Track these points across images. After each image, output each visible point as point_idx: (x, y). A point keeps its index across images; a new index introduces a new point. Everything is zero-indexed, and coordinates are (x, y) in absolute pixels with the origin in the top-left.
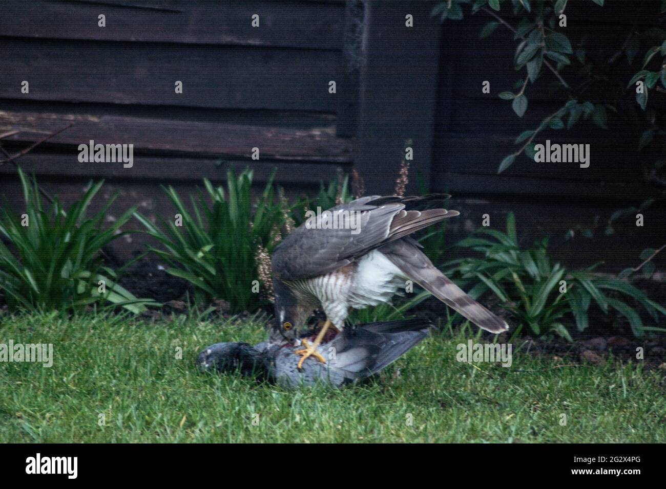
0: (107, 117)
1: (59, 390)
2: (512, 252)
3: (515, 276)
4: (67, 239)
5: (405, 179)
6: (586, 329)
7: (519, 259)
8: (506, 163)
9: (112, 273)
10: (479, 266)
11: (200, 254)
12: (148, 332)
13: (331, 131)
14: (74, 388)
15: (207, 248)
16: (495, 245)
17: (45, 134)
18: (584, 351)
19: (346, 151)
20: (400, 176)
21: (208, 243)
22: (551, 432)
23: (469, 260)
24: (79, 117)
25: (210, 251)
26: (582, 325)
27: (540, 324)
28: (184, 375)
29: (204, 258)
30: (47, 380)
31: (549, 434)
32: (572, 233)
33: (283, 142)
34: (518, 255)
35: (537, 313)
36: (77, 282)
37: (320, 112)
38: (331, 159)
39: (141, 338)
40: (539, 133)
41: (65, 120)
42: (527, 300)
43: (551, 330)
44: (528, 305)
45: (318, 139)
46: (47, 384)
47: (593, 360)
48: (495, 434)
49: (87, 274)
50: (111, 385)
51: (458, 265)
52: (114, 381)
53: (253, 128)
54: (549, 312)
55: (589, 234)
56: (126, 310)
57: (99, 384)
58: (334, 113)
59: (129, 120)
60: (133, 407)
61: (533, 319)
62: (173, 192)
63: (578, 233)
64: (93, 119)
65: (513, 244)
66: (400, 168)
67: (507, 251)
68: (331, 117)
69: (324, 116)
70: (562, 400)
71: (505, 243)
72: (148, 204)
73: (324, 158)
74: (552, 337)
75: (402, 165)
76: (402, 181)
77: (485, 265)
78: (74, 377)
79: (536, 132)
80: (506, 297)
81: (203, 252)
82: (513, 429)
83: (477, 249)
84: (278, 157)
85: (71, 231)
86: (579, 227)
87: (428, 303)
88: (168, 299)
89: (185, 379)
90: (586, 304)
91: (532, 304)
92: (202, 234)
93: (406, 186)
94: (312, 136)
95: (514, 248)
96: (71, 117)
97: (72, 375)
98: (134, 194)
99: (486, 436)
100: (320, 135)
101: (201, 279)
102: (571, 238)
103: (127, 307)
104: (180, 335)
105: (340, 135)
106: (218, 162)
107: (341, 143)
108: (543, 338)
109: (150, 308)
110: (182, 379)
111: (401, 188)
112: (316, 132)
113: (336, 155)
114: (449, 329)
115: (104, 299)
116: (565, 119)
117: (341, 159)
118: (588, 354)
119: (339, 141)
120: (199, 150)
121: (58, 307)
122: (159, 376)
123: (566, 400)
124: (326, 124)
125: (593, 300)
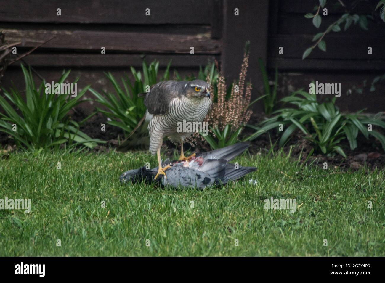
0: (76, 32)
1: (38, 197)
2: (313, 104)
3: (312, 119)
4: (50, 105)
5: (246, 64)
6: (356, 149)
7: (317, 109)
8: (307, 53)
9: (76, 124)
10: (292, 114)
11: (127, 113)
12: (94, 160)
13: (208, 35)
14: (47, 195)
15: (131, 109)
16: (303, 100)
17: (41, 42)
18: (352, 162)
19: (217, 47)
20: (244, 63)
21: (132, 106)
22: (324, 214)
23: (287, 110)
24: (60, 32)
25: (133, 111)
26: (353, 146)
27: (327, 148)
28: (112, 186)
29: (129, 114)
30: (30, 191)
31: (322, 215)
32: (350, 91)
33: (180, 43)
34: (316, 106)
35: (326, 140)
36: (55, 131)
37: (202, 25)
38: (208, 52)
39: (91, 163)
40: (326, 34)
41: (52, 34)
42: (319, 133)
43: (334, 150)
44: (320, 137)
45: (200, 40)
46: (30, 193)
47: (357, 167)
48: (290, 216)
49: (62, 125)
50: (69, 193)
51: (281, 113)
52: (71, 191)
53: (162, 35)
54: (332, 140)
55: (360, 91)
56: (84, 146)
57: (61, 193)
58: (209, 25)
59: (90, 33)
60: (79, 207)
61: (323, 145)
62: (111, 76)
63: (354, 91)
64: (68, 33)
65: (313, 100)
66: (243, 58)
67: (310, 103)
68: (208, 27)
69: (203, 27)
70: (333, 194)
71: (309, 99)
72: (102, 82)
73: (204, 52)
74: (334, 155)
75: (245, 56)
76: (245, 66)
77: (297, 113)
78: (47, 189)
79: (325, 33)
80: (307, 132)
81: (129, 111)
82: (301, 212)
83: (294, 103)
84: (177, 52)
85: (52, 101)
86: (354, 87)
87: (264, 135)
88: (110, 139)
89: (112, 188)
90: (355, 134)
91: (322, 135)
92: (128, 100)
93: (247, 68)
94: (197, 39)
95: (315, 102)
96: (56, 32)
97: (46, 188)
98: (93, 76)
99: (285, 218)
100: (201, 38)
101: (129, 126)
102: (349, 94)
103: (85, 144)
104: (113, 161)
105: (214, 38)
106: (142, 56)
107: (213, 43)
108: (329, 155)
109: (100, 144)
110: (110, 188)
111: (244, 69)
112: (199, 36)
113: (210, 50)
114: (272, 152)
115: (72, 140)
116: (342, 25)
117: (214, 52)
118: (354, 164)
119: (212, 41)
120: (130, 49)
121: (43, 146)
122: (97, 187)
123: (335, 194)
124: (205, 31)
125: (359, 131)
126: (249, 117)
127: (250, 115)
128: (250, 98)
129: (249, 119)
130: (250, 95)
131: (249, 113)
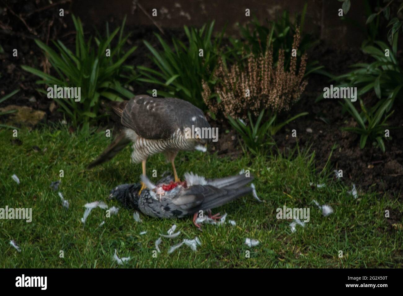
126: (304, 87)
127: (305, 86)
128: (304, 68)
129: (304, 90)
130: (305, 65)
131: (304, 84)
